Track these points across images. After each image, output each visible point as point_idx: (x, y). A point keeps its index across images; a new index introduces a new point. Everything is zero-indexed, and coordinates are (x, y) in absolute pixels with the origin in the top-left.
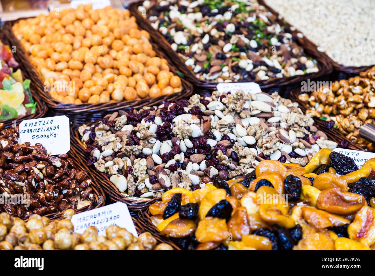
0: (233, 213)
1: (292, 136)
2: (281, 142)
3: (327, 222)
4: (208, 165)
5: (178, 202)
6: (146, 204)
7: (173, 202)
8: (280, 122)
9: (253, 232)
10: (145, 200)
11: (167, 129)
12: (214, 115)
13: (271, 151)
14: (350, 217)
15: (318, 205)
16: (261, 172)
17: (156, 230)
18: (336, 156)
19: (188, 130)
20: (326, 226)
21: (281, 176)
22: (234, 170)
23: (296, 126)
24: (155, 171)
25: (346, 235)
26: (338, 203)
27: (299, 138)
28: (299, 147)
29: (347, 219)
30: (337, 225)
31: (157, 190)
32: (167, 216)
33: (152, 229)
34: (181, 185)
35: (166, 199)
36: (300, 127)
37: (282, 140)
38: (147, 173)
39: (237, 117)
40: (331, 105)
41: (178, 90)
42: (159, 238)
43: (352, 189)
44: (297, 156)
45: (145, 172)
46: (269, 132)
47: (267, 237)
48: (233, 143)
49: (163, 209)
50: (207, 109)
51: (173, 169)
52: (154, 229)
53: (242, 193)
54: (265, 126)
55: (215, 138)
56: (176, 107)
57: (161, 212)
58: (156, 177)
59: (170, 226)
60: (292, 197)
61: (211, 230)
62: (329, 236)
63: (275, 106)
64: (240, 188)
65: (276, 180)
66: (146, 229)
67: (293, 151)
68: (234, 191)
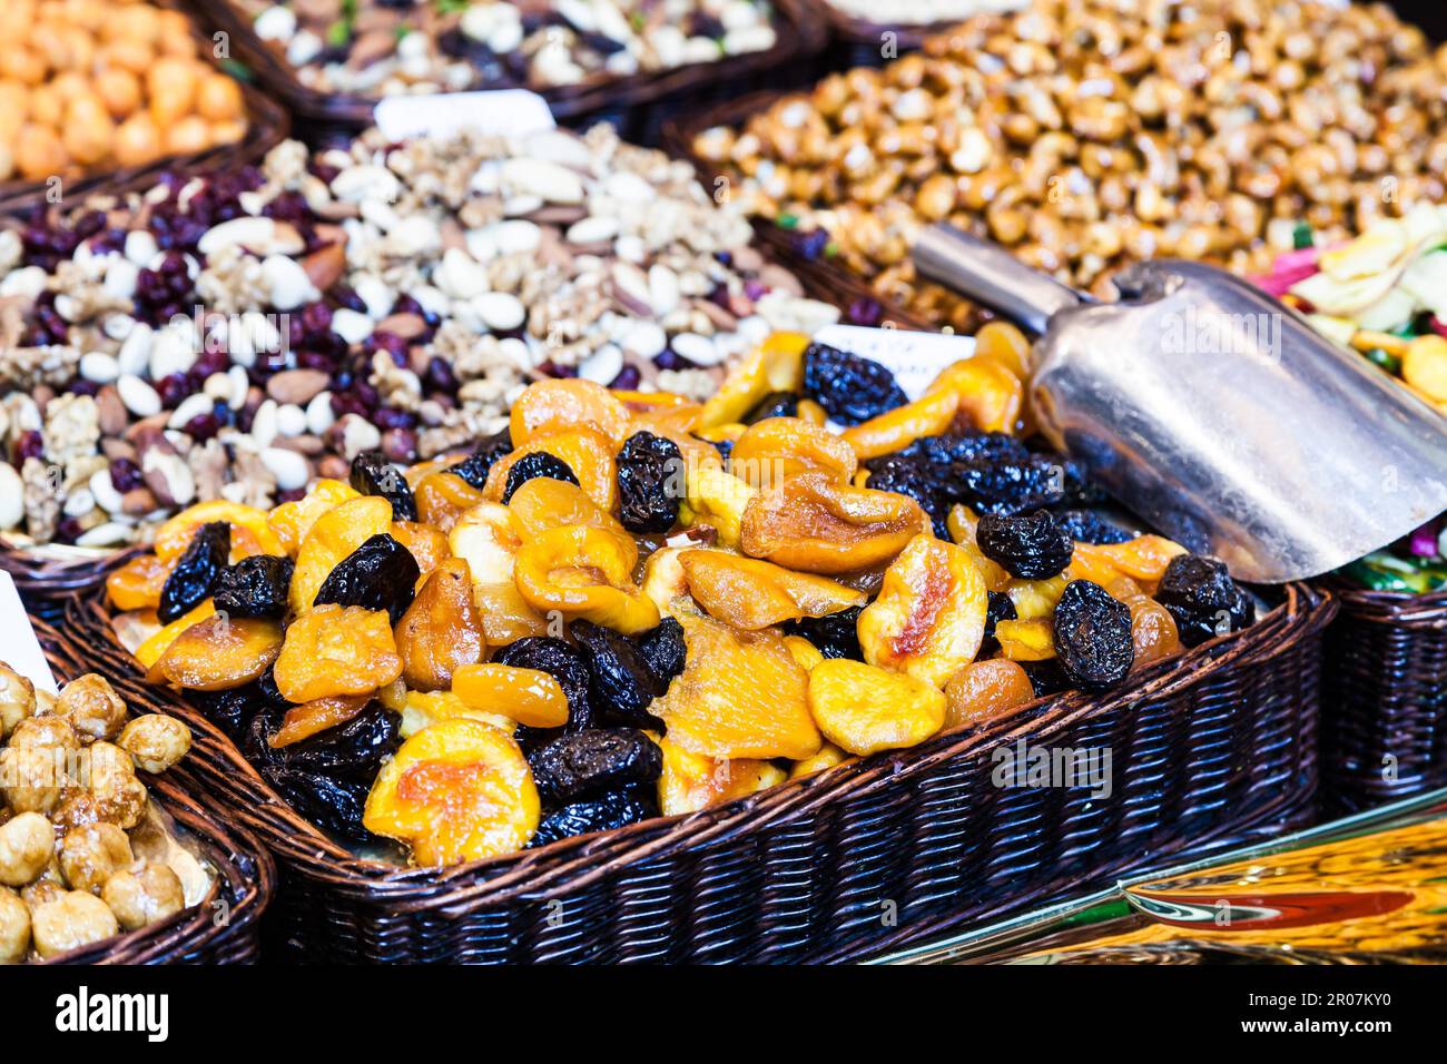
0: (418, 587)
1: (663, 290)
2: (620, 313)
3: (778, 602)
4: (339, 412)
5: (217, 554)
6: (98, 569)
7: (197, 557)
8: (614, 238)
9: (494, 654)
10: (93, 554)
11: (177, 281)
12: (360, 219)
13: (582, 349)
14: (868, 581)
15: (747, 541)
16: (530, 427)
17: (132, 668)
18: (825, 355)
19: (257, 283)
20: (774, 619)
21: (604, 439)
22: (439, 425)
23: (678, 249)
24: (131, 442)
25: (854, 652)
26: (819, 529)
27: (691, 297)
28: (690, 330)
29: (857, 589)
30: (816, 613)
31: (141, 513)
32: (174, 611)
33: (116, 663)
34: (234, 492)
35: (172, 548)
36: (694, 253)
37: (624, 306)
38: (100, 449)
39: (450, 224)
40: (815, 166)
41: (230, 133)
42: (144, 696)
43: (878, 477)
44: (681, 364)
45: (92, 449)
46: (573, 279)
47: (550, 670)
48: (433, 325)
49: (158, 586)
50: (334, 197)
51: (201, 431)
52: (124, 663)
53: (459, 509)
54: (557, 254)
55: (362, 308)
56: (208, 193)
57: (153, 597)
58: (133, 465)
59: (180, 648)
60: (646, 515)
61: (334, 654)
62: (789, 654)
63: (593, 177)
64: (451, 490)
65: (586, 454)
66: (95, 664)
67: (669, 347)
68: (430, 504)
